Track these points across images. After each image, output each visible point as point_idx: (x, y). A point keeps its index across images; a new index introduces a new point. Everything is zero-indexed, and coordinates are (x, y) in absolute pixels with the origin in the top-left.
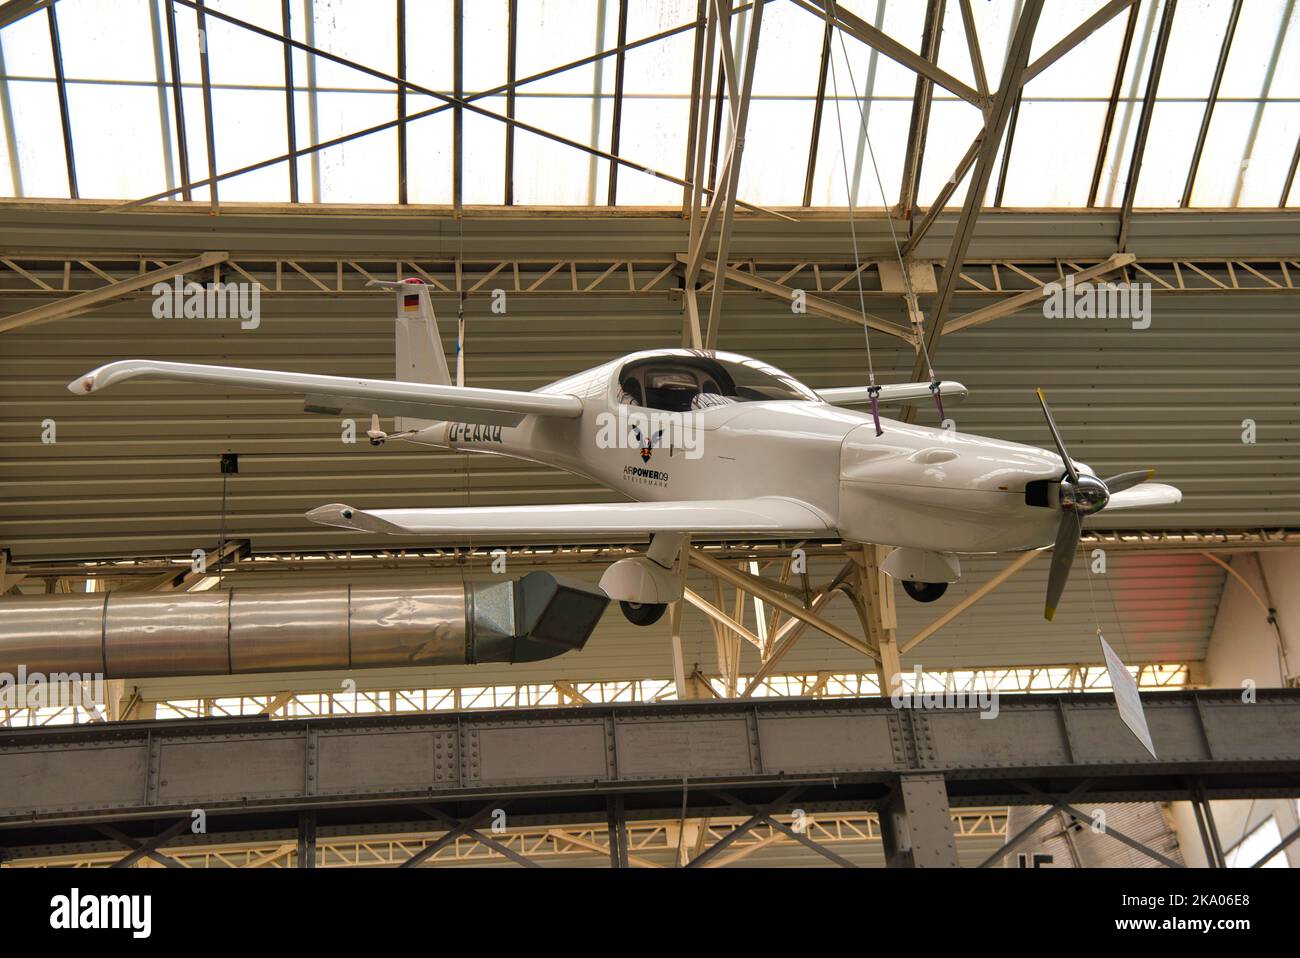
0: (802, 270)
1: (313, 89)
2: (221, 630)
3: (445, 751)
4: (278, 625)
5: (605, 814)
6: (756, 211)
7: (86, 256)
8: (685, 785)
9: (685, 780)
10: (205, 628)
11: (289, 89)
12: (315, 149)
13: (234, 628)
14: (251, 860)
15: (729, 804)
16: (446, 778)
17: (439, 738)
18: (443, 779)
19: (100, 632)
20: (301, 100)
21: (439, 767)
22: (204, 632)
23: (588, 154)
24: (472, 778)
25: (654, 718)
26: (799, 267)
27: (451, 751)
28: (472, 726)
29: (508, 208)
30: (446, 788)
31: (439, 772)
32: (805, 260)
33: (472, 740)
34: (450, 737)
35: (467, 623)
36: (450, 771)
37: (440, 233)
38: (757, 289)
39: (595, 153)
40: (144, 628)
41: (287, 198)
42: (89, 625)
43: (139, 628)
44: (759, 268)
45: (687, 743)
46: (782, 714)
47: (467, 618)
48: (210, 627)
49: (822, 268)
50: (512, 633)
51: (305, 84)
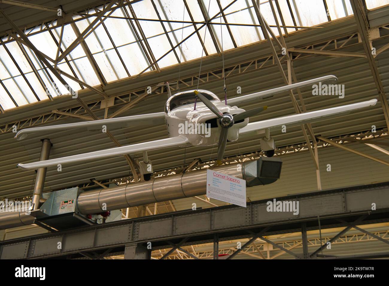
0: (331, 43)
1: (172, 31)
2: (180, 186)
3: (248, 213)
4: (193, 183)
5: (301, 229)
6: (309, 29)
7: (134, 91)
8: (319, 218)
9: (318, 216)
10: (176, 186)
11: (166, 33)
12: (178, 45)
13: (183, 185)
14: (295, 244)
15: (341, 223)
16: (248, 222)
17: (246, 210)
18: (247, 222)
19: (152, 190)
20: (170, 35)
21: (246, 218)
22: (176, 187)
23: (254, 27)
24: (256, 221)
25: (311, 197)
26: (329, 42)
27: (249, 213)
28: (256, 205)
29: (236, 48)
30: (248, 224)
31: (246, 220)
32: (331, 39)
33: (256, 209)
34: (249, 209)
35: (243, 175)
36: (249, 219)
37: (216, 62)
38: (313, 54)
39: (256, 26)
40: (162, 188)
41: (177, 63)
42: (149, 189)
43: (160, 188)
44: (315, 46)
45: (322, 204)
46: (354, 191)
47: (243, 174)
48: (177, 185)
49: (338, 41)
50: (256, 176)
51: (170, 30)
